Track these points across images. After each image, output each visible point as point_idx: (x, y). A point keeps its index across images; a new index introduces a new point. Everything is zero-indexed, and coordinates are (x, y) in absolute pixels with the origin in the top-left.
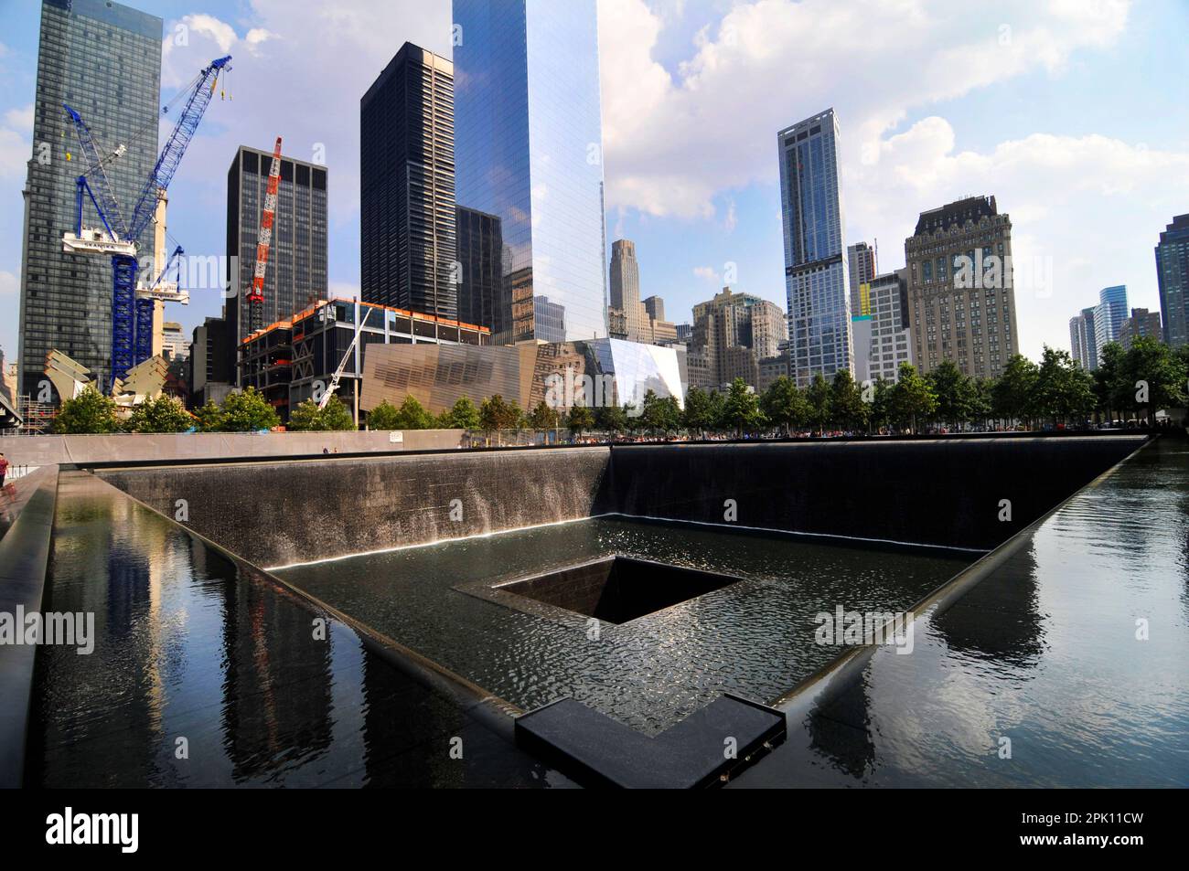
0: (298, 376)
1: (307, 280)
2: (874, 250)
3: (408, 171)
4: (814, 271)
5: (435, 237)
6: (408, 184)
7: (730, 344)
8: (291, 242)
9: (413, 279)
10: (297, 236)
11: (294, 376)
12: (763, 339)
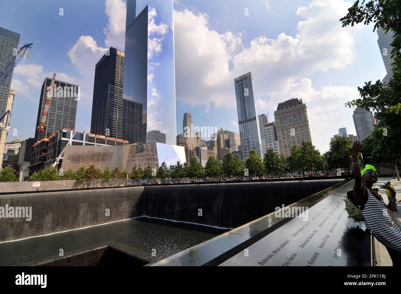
0: (49, 159)
1: (67, 124)
2: (267, 116)
3: (109, 88)
4: (247, 122)
5: (118, 110)
6: (109, 92)
7: (222, 147)
8: (62, 110)
9: (108, 124)
10: (65, 108)
11: (47, 159)
12: (234, 145)
